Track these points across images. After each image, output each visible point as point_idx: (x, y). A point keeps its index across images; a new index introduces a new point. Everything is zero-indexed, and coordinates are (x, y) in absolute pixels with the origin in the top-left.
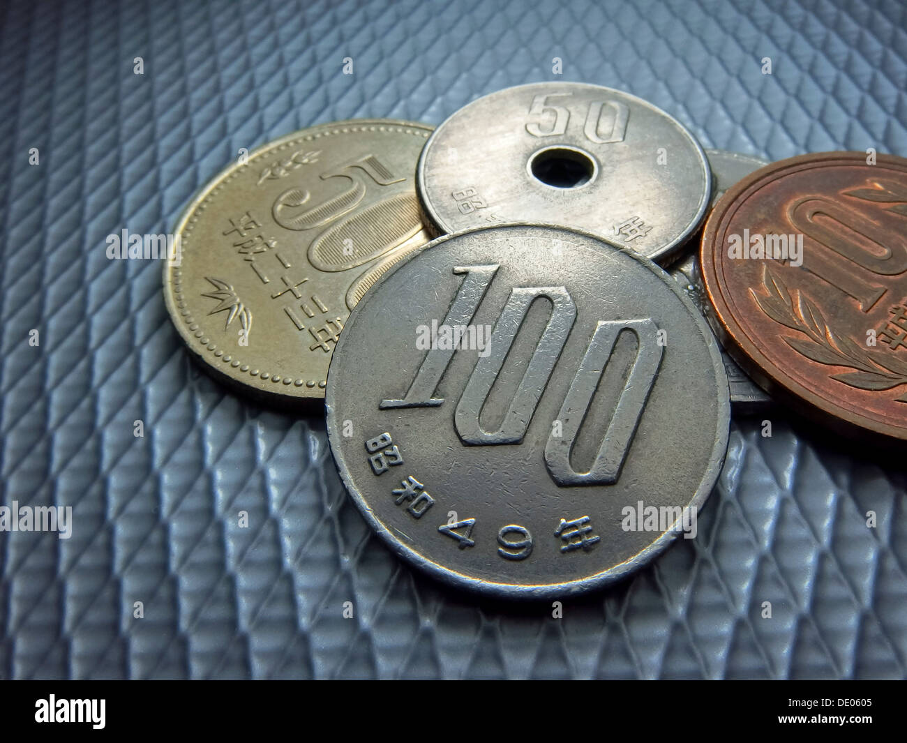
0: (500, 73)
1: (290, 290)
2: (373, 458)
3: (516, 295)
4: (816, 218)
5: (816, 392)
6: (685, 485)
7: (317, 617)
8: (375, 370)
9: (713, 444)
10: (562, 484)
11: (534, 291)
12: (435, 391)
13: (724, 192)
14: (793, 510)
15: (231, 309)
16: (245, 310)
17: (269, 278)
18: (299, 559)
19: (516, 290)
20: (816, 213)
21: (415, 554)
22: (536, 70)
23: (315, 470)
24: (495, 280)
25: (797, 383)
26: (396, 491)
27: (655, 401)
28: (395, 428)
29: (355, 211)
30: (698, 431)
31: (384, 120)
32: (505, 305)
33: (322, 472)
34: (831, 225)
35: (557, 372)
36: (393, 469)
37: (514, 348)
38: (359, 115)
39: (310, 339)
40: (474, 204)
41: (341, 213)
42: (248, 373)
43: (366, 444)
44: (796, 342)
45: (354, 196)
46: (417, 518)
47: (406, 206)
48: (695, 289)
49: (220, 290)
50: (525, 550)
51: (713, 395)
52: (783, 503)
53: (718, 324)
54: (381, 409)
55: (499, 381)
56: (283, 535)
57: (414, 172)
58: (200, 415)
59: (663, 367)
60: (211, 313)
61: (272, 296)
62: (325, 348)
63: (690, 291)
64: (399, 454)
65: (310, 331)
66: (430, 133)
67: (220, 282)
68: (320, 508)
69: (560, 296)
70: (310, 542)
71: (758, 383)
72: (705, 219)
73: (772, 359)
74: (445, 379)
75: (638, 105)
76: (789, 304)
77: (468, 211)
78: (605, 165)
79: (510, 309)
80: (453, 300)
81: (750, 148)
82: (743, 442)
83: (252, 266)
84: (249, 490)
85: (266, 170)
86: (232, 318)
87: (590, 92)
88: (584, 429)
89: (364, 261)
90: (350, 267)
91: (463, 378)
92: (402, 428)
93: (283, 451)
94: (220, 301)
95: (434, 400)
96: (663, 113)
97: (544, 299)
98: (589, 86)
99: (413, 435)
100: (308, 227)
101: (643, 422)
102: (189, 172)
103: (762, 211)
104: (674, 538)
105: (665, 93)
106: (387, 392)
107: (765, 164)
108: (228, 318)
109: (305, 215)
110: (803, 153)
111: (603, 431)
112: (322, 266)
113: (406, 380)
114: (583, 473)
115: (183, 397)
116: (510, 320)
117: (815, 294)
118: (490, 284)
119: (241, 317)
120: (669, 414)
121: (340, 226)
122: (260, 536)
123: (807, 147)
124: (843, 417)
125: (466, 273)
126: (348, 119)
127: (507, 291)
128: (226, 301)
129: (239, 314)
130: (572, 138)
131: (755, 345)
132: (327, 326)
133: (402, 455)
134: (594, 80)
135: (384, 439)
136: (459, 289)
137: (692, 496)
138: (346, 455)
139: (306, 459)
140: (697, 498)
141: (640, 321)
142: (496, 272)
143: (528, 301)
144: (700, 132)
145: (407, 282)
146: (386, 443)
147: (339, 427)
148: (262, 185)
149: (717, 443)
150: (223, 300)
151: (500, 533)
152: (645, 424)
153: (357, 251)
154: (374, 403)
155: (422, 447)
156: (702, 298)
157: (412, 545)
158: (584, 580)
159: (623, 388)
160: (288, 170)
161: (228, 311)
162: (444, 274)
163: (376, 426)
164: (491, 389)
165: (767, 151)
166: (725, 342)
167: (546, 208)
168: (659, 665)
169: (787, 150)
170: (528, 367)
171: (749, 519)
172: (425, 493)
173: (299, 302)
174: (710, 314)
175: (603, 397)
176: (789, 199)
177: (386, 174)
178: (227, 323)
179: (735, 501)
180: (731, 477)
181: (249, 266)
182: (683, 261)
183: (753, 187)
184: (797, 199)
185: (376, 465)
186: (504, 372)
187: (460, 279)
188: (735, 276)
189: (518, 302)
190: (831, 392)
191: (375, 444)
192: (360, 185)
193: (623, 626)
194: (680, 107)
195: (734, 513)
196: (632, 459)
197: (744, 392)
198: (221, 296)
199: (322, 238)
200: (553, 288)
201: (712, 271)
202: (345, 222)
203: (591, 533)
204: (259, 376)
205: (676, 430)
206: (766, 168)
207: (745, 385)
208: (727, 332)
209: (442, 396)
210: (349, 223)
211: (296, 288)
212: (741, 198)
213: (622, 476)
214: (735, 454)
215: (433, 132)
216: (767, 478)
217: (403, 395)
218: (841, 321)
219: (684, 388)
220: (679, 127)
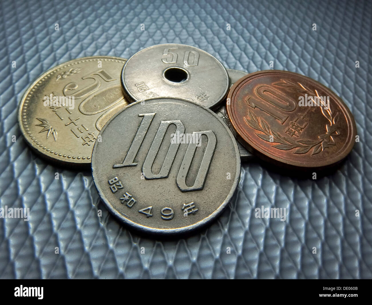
0: (150, 40)
1: (73, 122)
2: (112, 187)
3: (162, 123)
4: (265, 92)
5: (267, 152)
6: (227, 188)
7: (92, 246)
8: (111, 154)
9: (235, 174)
10: (184, 192)
11: (169, 122)
12: (134, 160)
13: (234, 84)
14: (262, 193)
15: (48, 130)
16: (54, 130)
17: (63, 118)
18: (83, 225)
19: (162, 122)
20: (264, 91)
21: (130, 221)
22: (164, 39)
23: (87, 191)
24: (154, 118)
25: (261, 149)
26: (121, 198)
27: (214, 159)
28: (120, 175)
29: (97, 91)
30: (230, 169)
31: (106, 57)
32: (159, 127)
33: (90, 192)
34: (270, 95)
35: (179, 151)
36: (119, 190)
37: (163, 143)
38: (96, 54)
39: (82, 141)
40: (144, 89)
41: (92, 92)
42: (58, 155)
43: (108, 182)
44: (260, 135)
45: (96, 86)
46: (130, 208)
47: (117, 90)
48: (225, 118)
49: (43, 123)
50: (171, 216)
51: (235, 156)
52: (259, 191)
53: (234, 130)
54: (114, 168)
55: (158, 155)
56: (76, 216)
57: (120, 76)
58: (38, 172)
59: (217, 147)
60: (40, 132)
61: (65, 125)
62: (88, 144)
63: (224, 119)
64: (121, 185)
65: (82, 138)
66: (125, 62)
67: (43, 120)
68: (90, 205)
69: (178, 123)
70: (87, 218)
71: (248, 150)
72: (227, 94)
73: (253, 141)
74: (138, 156)
75: (203, 53)
76: (257, 122)
77: (142, 91)
78: (191, 74)
79: (160, 129)
80: (139, 126)
81: (242, 69)
82: (244, 171)
83: (56, 113)
84: (60, 201)
85: (59, 75)
86: (49, 134)
87: (185, 47)
88: (190, 171)
89: (102, 111)
90: (96, 113)
91: (145, 155)
92: (122, 175)
93: (73, 185)
94: (44, 128)
95: (134, 164)
96: (211, 56)
97: (173, 125)
98: (184, 45)
99: (126, 177)
100: (78, 98)
101: (211, 167)
102: (25, 76)
103: (247, 90)
104: (224, 207)
105: (211, 48)
106: (116, 162)
107: (247, 74)
108: (47, 134)
109: (77, 93)
110: (260, 70)
111: (197, 171)
112: (85, 113)
113: (123, 157)
114: (191, 187)
115: (30, 166)
116: (161, 133)
117: (266, 119)
118: (153, 120)
119: (53, 133)
120: (220, 164)
121: (91, 97)
122: (66, 218)
123: (261, 68)
124: (276, 159)
125: (143, 116)
126: (92, 56)
127: (159, 122)
128: (46, 128)
129: (52, 132)
130: (179, 64)
131: (246, 137)
132: (89, 136)
133: (123, 185)
134: (185, 43)
135: (115, 179)
136: (141, 122)
137: (229, 192)
138: (101, 187)
139: (83, 187)
140: (231, 192)
141: (208, 131)
142: (155, 115)
143: (167, 126)
144: (224, 63)
145: (121, 120)
146: (116, 181)
147: (97, 176)
148: (58, 81)
149: (237, 173)
150: (45, 127)
151: (162, 211)
152: (212, 168)
153: (99, 107)
154: (111, 166)
155: (130, 181)
156: (228, 121)
157: (129, 218)
158: (193, 225)
159: (203, 156)
160: (68, 75)
161: (47, 131)
162: (135, 117)
163: (112, 175)
164: (155, 159)
165: (248, 69)
166: (236, 136)
167: (171, 90)
168: (220, 249)
169: (254, 69)
170: (168, 150)
171: (248, 197)
172: (133, 198)
173: (77, 127)
174: (231, 127)
175: (197, 159)
176: (256, 86)
177: (108, 77)
178: (47, 136)
179: (242, 191)
180: (241, 183)
181: (55, 113)
182: (220, 108)
183: (243, 82)
184: (258, 86)
185: (112, 189)
186: (160, 152)
187: (141, 118)
188: (239, 113)
189: (163, 126)
190: (272, 151)
191: (112, 181)
192: (98, 82)
193: (206, 238)
194: (217, 54)
195: (243, 195)
196: (208, 181)
197: (244, 153)
198: (45, 126)
199: (84, 102)
200: (176, 121)
201: (231, 111)
202: (93, 96)
203: (195, 208)
204: (62, 156)
205: (223, 169)
206: (248, 75)
207: (244, 151)
208: (237, 132)
209: (137, 162)
210: (95, 96)
211: (74, 122)
212: (240, 86)
213: (204, 187)
214: (242, 175)
215: (126, 61)
216: (253, 183)
217: (122, 162)
218: (275, 127)
219: (224, 154)
220: (217, 61)
